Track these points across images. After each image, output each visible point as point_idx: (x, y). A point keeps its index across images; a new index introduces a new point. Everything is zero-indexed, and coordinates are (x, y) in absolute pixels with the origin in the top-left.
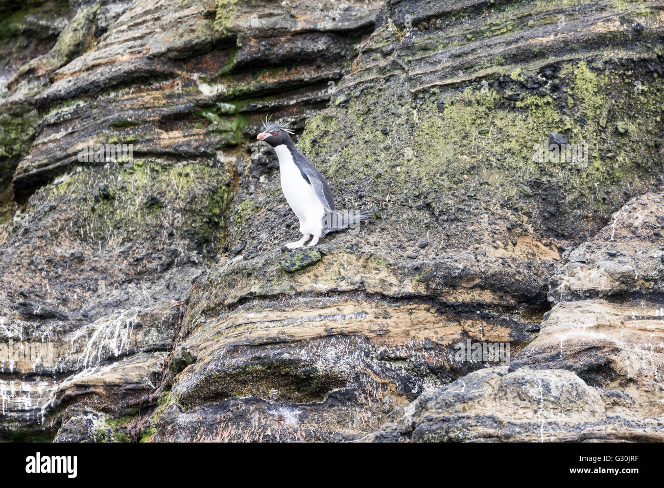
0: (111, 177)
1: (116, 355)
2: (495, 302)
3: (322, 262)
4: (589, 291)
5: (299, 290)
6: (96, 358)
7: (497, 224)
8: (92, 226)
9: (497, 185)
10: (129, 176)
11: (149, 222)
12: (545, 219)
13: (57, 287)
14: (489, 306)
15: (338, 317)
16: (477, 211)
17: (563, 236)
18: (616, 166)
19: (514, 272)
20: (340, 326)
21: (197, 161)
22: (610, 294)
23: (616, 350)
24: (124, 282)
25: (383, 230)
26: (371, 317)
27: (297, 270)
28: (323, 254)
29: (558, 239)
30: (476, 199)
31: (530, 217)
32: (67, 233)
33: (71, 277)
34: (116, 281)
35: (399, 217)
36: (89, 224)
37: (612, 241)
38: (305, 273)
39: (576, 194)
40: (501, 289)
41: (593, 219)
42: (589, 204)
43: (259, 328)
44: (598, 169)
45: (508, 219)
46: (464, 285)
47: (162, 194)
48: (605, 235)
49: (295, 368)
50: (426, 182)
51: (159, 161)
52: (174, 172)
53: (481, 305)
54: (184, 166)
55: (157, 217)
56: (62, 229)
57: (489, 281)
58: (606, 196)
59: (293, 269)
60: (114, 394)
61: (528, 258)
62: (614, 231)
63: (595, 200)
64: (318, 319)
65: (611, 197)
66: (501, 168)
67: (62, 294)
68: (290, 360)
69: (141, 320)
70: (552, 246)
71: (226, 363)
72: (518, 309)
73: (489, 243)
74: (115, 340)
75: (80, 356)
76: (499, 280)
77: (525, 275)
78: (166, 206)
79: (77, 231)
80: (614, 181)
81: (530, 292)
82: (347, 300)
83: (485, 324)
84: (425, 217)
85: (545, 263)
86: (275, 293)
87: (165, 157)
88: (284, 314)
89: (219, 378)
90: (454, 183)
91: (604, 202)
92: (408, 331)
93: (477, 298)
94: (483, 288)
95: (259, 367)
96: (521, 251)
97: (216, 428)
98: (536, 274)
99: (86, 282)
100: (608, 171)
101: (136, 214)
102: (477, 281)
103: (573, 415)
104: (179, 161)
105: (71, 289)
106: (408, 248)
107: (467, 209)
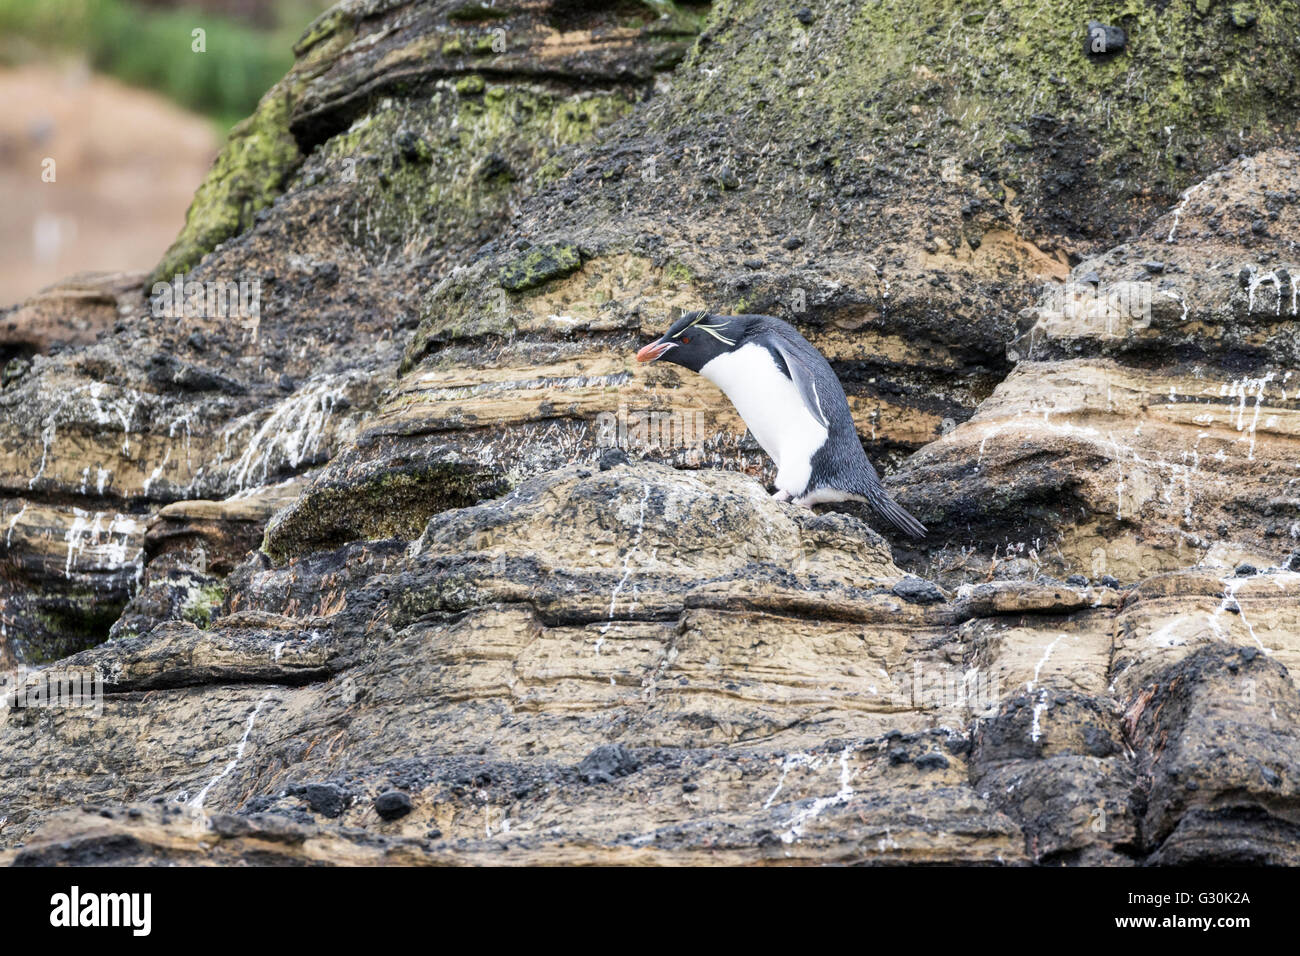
0: (441, 119)
1: (293, 464)
2: (910, 361)
3: (583, 272)
4: (1081, 340)
5: (522, 327)
6: (260, 468)
7: (946, 204)
8: (378, 214)
9: (974, 126)
10: (474, 119)
11: (484, 208)
12: (1051, 197)
13: (273, 333)
14: (896, 368)
15: (573, 382)
16: (915, 177)
17: (1084, 231)
18: (1218, 92)
19: (956, 299)
20: (568, 398)
21: (613, 92)
22: (1124, 348)
23: (1097, 461)
24: (401, 326)
25: (729, 211)
26: (637, 383)
27: (527, 287)
28: (584, 256)
29: (1073, 238)
30: (919, 154)
31: (1020, 192)
32: (325, 227)
33: (305, 315)
34: (387, 325)
35: (768, 188)
36: (372, 212)
37: (1169, 244)
38: (543, 294)
39: (1122, 147)
40: (924, 334)
41: (1154, 200)
42: (1147, 169)
43: (427, 402)
44: (1176, 98)
45: (970, 194)
46: (841, 323)
47: (524, 154)
48: (1159, 231)
49: (468, 481)
50: (838, 118)
51: (536, 89)
52: (559, 112)
53: (875, 367)
54: (584, 100)
55: (501, 200)
56: (315, 220)
57: (896, 316)
58: (1185, 154)
59: (519, 284)
60: (243, 539)
61: (1000, 275)
62: (1176, 222)
63: (1162, 160)
64: (536, 385)
65: (1196, 156)
66: (989, 91)
67: (279, 347)
68: (457, 465)
69: (351, 394)
70: (1058, 253)
71: (350, 470)
72: (963, 378)
73: (918, 242)
74: (297, 434)
75: (234, 467)
76: (918, 317)
77: (979, 308)
78: (523, 179)
79: (346, 225)
80: (1209, 124)
81: (990, 343)
82: (600, 349)
83: (884, 405)
84: (817, 186)
85: (1032, 285)
86: (480, 331)
87: (549, 82)
88: (481, 374)
89: (336, 500)
90: (888, 121)
91: (1178, 166)
92: (714, 413)
93: (870, 350)
94: (884, 332)
95: (405, 480)
96: (988, 259)
97: (318, 602)
98: (1006, 307)
99: (331, 325)
100: (1197, 102)
101: (464, 192)
102: (870, 317)
103: (701, 561)
104: (576, 90)
105: (299, 337)
106: (762, 248)
107: (897, 171)
